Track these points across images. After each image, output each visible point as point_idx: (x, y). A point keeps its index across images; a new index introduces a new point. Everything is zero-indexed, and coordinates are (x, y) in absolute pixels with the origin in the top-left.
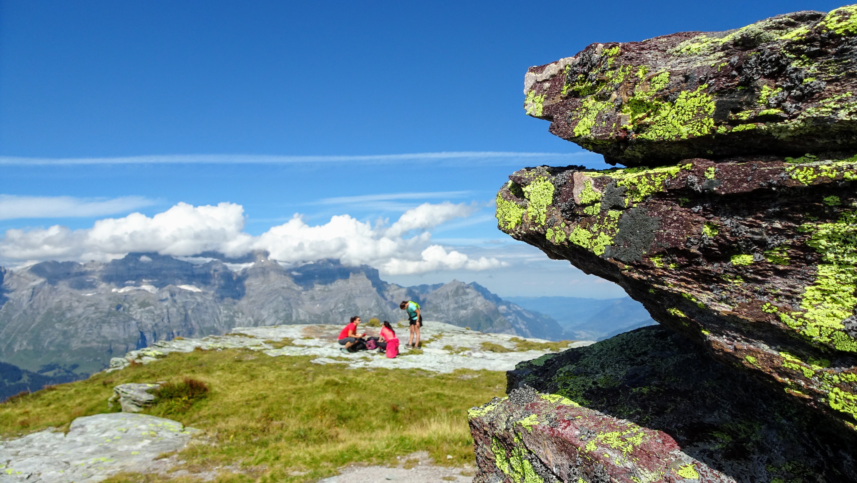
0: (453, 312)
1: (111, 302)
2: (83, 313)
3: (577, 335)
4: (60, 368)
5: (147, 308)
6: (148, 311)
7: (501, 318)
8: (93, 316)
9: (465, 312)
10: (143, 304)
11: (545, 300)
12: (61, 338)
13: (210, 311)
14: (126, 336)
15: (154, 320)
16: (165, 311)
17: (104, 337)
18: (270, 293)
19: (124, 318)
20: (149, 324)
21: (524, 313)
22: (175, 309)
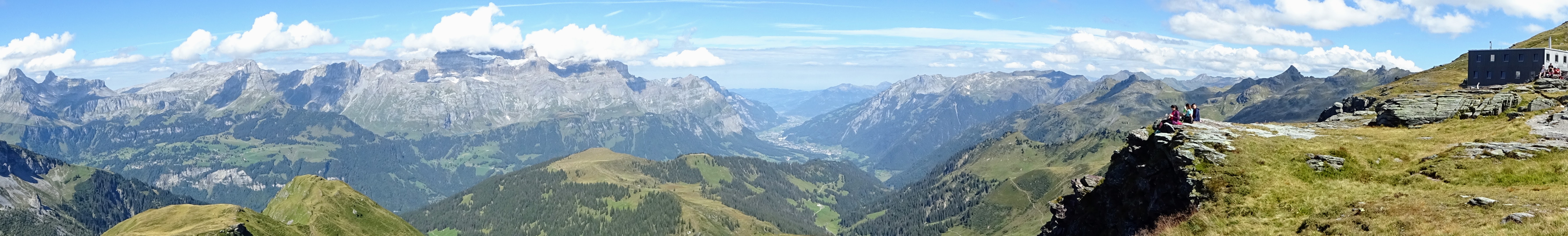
0: (689, 101)
1: (427, 89)
2: (410, 97)
3: (789, 119)
4: (397, 134)
5: (451, 94)
6: (452, 96)
7: (728, 106)
8: (416, 99)
9: (698, 101)
10: (448, 91)
11: (762, 91)
12: (397, 114)
13: (495, 96)
14: (438, 114)
15: (456, 103)
16: (463, 96)
17: (423, 114)
18: (541, 84)
19: (436, 101)
20: (453, 106)
21: (746, 102)
22: (470, 95)
